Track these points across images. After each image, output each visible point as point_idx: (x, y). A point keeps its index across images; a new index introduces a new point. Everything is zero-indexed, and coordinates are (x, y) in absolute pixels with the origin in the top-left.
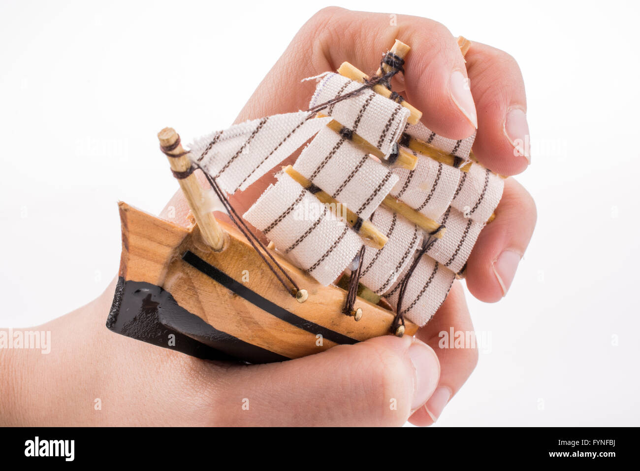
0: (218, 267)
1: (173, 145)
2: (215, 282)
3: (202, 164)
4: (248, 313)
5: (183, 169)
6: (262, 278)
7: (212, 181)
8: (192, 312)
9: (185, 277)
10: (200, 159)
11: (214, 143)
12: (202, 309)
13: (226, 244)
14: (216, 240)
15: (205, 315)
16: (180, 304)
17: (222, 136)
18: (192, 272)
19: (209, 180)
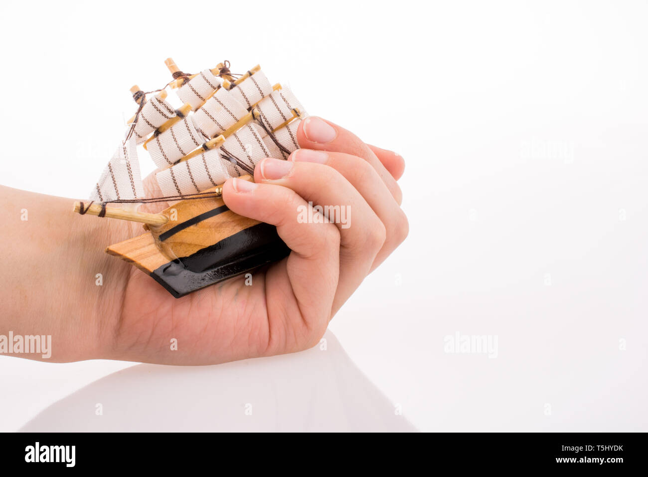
0: (176, 225)
1: (81, 207)
2: (183, 230)
3: (105, 200)
4: (213, 223)
5: (99, 210)
6: (197, 206)
7: (119, 201)
8: (196, 252)
9: (172, 245)
10: (102, 200)
11: (99, 190)
12: (196, 245)
13: (166, 215)
14: (160, 219)
15: (201, 246)
16: (188, 256)
17: (99, 185)
18: (170, 239)
19: (117, 202)
